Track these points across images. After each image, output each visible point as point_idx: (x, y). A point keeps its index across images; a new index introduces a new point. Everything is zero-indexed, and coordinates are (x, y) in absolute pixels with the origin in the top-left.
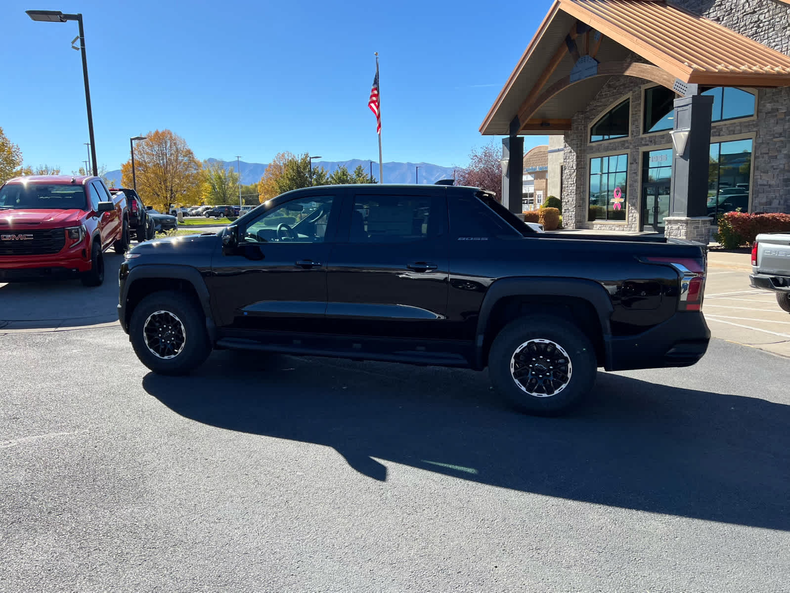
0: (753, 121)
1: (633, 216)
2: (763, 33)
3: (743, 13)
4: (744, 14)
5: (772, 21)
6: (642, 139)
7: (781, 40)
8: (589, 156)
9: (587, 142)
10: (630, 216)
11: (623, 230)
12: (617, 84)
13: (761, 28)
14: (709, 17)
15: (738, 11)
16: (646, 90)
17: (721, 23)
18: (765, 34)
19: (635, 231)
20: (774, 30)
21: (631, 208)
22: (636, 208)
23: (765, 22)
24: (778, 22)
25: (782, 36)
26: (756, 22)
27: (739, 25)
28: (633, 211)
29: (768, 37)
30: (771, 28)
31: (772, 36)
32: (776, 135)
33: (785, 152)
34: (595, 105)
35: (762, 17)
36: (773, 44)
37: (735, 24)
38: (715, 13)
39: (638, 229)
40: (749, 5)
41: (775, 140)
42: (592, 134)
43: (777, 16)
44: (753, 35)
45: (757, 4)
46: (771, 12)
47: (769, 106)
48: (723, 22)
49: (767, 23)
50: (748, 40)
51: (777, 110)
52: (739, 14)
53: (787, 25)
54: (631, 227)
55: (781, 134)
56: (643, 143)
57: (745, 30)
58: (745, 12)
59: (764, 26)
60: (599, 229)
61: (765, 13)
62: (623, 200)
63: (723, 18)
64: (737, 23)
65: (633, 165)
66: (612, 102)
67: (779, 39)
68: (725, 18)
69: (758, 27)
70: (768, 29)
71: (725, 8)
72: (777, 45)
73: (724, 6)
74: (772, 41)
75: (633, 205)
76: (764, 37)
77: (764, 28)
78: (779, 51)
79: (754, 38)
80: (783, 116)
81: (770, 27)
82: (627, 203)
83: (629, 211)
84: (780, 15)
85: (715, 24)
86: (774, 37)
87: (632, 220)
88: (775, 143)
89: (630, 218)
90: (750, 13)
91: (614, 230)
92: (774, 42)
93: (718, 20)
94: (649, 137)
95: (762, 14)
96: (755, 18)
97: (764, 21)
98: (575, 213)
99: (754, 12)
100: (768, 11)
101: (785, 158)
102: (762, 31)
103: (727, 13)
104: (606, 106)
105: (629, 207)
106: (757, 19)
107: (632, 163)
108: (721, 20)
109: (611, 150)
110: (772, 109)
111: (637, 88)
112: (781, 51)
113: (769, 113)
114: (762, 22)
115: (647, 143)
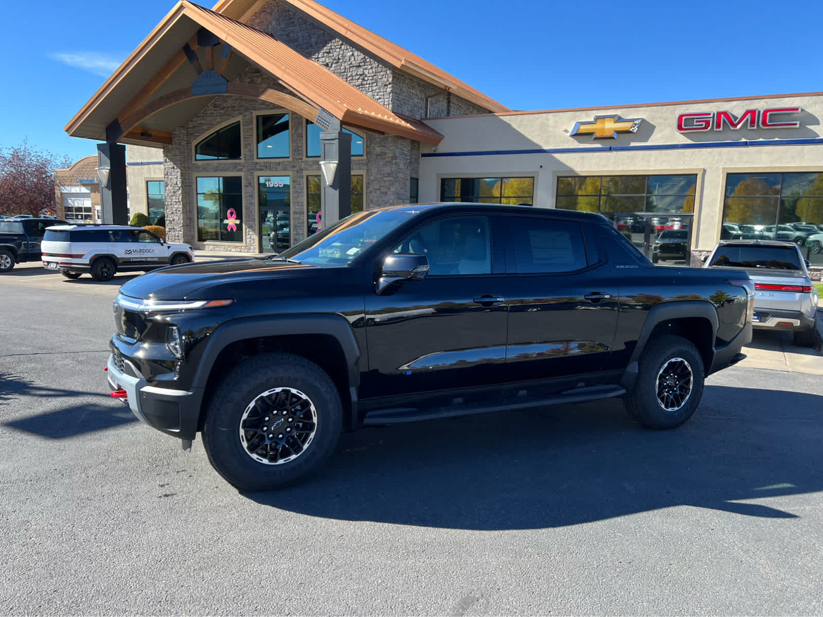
0: (363, 160)
1: (250, 238)
2: (368, 86)
3: (349, 65)
4: (351, 65)
5: (375, 77)
6: (256, 163)
7: (384, 95)
8: (195, 174)
9: (191, 160)
10: (247, 237)
11: (241, 252)
12: (225, 105)
13: (365, 81)
14: (318, 61)
15: (345, 62)
16: (258, 117)
17: (329, 69)
18: (369, 87)
19: (254, 252)
20: (377, 85)
21: (248, 230)
22: (254, 231)
23: (369, 77)
24: (380, 79)
25: (384, 92)
26: (361, 75)
27: (347, 75)
28: (251, 233)
29: (372, 91)
30: (374, 83)
31: (376, 89)
32: (386, 175)
33: (394, 190)
34: (199, 122)
35: (366, 72)
36: (377, 97)
37: (343, 73)
38: (324, 59)
39: (257, 250)
40: (355, 59)
41: (385, 179)
42: (196, 153)
43: (379, 74)
44: (359, 86)
45: (362, 59)
46: (374, 70)
47: (378, 150)
48: (331, 69)
49: (371, 78)
50: (353, 89)
51: (386, 153)
52: (346, 64)
53: (388, 83)
54: (250, 249)
55: (389, 174)
56: (258, 167)
57: (352, 80)
58: (351, 64)
59: (368, 80)
60: (212, 250)
61: (369, 69)
62: (238, 222)
63: (332, 65)
64: (345, 72)
65: (247, 188)
66: (219, 123)
67: (382, 94)
68: (334, 65)
69: (364, 80)
70: (372, 84)
71: (333, 56)
72: (380, 98)
73: (332, 55)
74: (376, 94)
75: (250, 227)
76: (369, 89)
77: (368, 82)
78: (382, 103)
79: (359, 88)
80: (390, 160)
81: (373, 81)
82: (244, 225)
83: (246, 232)
84: (382, 73)
85: (325, 69)
86: (377, 91)
87: (250, 241)
88: (385, 181)
89: (247, 240)
90: (357, 66)
91: (230, 251)
92: (377, 95)
93: (327, 65)
94: (264, 163)
95: (366, 69)
96: (360, 71)
97: (368, 75)
98: (184, 233)
99: (359, 66)
100: (372, 68)
101: (393, 194)
102: (367, 84)
103: (335, 61)
104: (212, 125)
105: (246, 230)
106: (362, 73)
107: (247, 186)
108: (330, 65)
109: (221, 171)
110: (381, 152)
111: (247, 113)
112: (384, 104)
113: (379, 155)
114: (366, 76)
115: (263, 168)
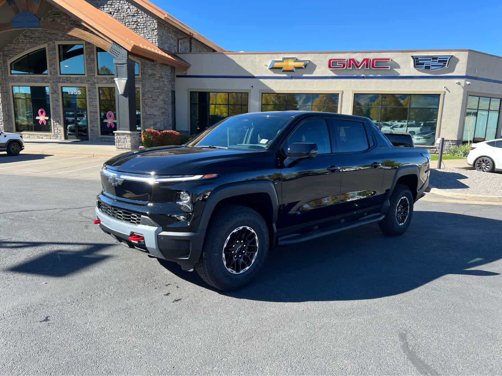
0: (139, 78)
1: (58, 129)
2: (140, 29)
3: (127, 14)
4: (128, 15)
5: (145, 24)
6: (60, 78)
7: (152, 36)
8: (11, 84)
9: (8, 73)
10: (55, 129)
11: (50, 139)
12: (33, 36)
13: (139, 26)
14: (103, 10)
15: (124, 12)
16: (59, 45)
17: (112, 16)
18: (141, 30)
19: (61, 139)
20: (147, 30)
21: (55, 124)
22: (60, 124)
23: (141, 23)
24: (149, 25)
25: (152, 34)
26: (135, 22)
27: (125, 21)
28: (57, 126)
29: (144, 33)
30: (145, 28)
31: (146, 32)
32: (156, 88)
33: (162, 98)
34: (12, 47)
35: (139, 20)
36: (147, 37)
37: (122, 19)
38: (108, 8)
39: (63, 137)
40: (130, 11)
41: (155, 90)
42: (11, 69)
43: (148, 22)
44: (134, 29)
45: (136, 11)
46: (144, 19)
47: (150, 72)
48: (114, 16)
49: (142, 24)
50: (131, 31)
51: (155, 74)
52: (124, 13)
53: (154, 29)
54: (57, 137)
55: (158, 88)
56: (61, 80)
57: (129, 24)
58: (128, 14)
59: (140, 25)
60: (27, 138)
61: (141, 18)
62: (47, 118)
63: (114, 14)
64: (123, 19)
65: (54, 95)
66: (28, 48)
67: (151, 35)
68: (115, 14)
69: (137, 25)
70: (143, 28)
71: (115, 7)
72: (149, 38)
73: (114, 6)
74: (146, 35)
75: (57, 122)
76: (141, 32)
77: (141, 27)
78: (151, 42)
79: (135, 31)
80: (158, 78)
81: (144, 27)
82: (52, 120)
83: (54, 125)
84: (150, 22)
85: (109, 16)
86: (147, 33)
87: (57, 131)
88: (156, 92)
89: (55, 131)
90: (132, 16)
91: (42, 138)
92: (148, 36)
93: (110, 13)
94: (66, 77)
95: (139, 18)
96: (135, 19)
97: (140, 22)
98: (4, 126)
99: (134, 16)
100: (143, 18)
101: (162, 101)
102: (140, 28)
103: (116, 11)
104: (24, 50)
105: (54, 123)
106: (136, 20)
107: (53, 94)
108: (112, 14)
109: (32, 82)
110: (152, 74)
111: (51, 43)
112: (152, 42)
113: (151, 75)
114: (139, 23)
115: (64, 81)
